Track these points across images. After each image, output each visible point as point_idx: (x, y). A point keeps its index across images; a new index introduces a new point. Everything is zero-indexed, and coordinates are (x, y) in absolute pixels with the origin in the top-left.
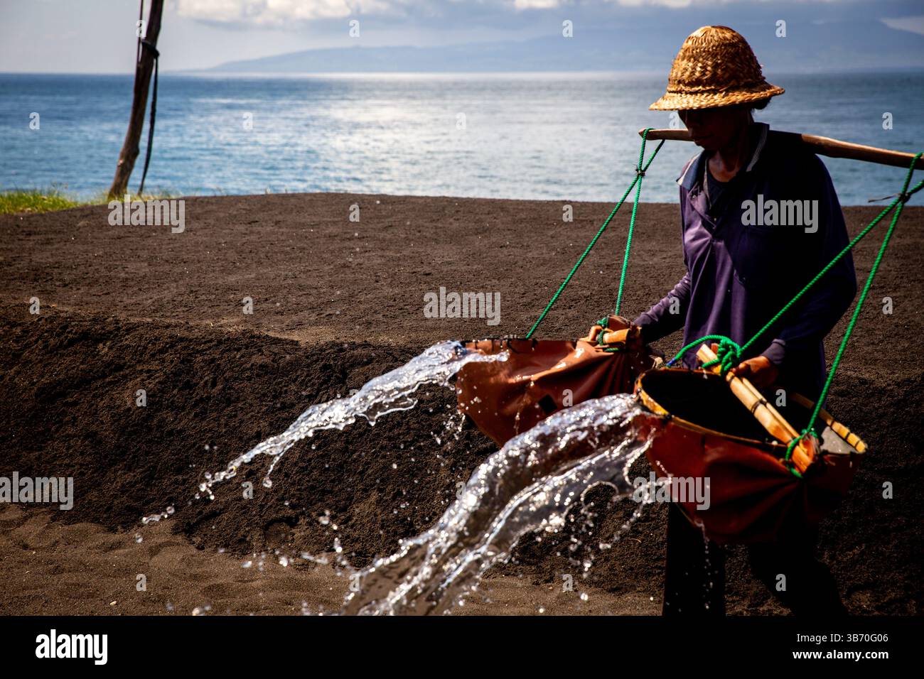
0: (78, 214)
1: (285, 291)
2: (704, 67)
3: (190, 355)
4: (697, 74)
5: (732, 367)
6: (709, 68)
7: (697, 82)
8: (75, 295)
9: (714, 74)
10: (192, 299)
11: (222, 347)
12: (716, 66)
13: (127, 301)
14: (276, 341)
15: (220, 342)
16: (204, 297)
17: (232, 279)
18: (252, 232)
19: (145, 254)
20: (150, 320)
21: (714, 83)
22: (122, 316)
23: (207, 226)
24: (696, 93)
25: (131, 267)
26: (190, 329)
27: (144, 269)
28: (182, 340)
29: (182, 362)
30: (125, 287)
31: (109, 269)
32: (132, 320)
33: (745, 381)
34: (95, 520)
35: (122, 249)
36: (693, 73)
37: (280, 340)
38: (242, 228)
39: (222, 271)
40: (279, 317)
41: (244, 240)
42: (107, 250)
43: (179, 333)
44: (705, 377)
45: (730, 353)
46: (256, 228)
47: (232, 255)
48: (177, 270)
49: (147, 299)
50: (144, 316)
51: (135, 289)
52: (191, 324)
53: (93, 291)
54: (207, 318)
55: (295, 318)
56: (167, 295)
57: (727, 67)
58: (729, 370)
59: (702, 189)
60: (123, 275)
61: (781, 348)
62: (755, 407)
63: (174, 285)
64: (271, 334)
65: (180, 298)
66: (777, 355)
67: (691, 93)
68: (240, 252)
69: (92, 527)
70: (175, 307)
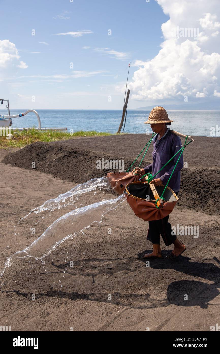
0: (112, 137)
1: (149, 153)
2: (154, 115)
3: (131, 164)
4: (153, 116)
5: (150, 181)
6: (155, 115)
7: (152, 118)
8: (110, 152)
9: (156, 117)
10: (131, 154)
11: (136, 163)
12: (156, 115)
13: (120, 154)
14: (147, 163)
15: (136, 162)
16: (134, 153)
17: (139, 150)
18: (143, 141)
19: (123, 145)
20: (123, 157)
21: (156, 119)
22: (119, 157)
23: (135, 140)
24: (152, 120)
25: (121, 147)
26: (131, 159)
27: (123, 148)
28: (129, 162)
29: (129, 166)
30: (119, 151)
31: (117, 147)
32: (120, 157)
33: (153, 184)
34: (113, 194)
35: (119, 144)
36: (152, 116)
37: (147, 162)
38: (141, 140)
39: (137, 149)
40: (147, 158)
41: (141, 142)
42: (116, 144)
43: (129, 160)
44: (144, 183)
45: (150, 178)
46: (144, 140)
47: (139, 145)
48: (129, 148)
49: (123, 153)
50: (122, 157)
51: (121, 151)
52: (131, 158)
53: (114, 151)
54: (134, 157)
55: (150, 158)
56: (127, 153)
57: (159, 115)
58: (150, 182)
59: (156, 141)
60: (119, 149)
61: (164, 178)
62: (153, 191)
63: (128, 151)
64: (146, 161)
65: (129, 153)
66: (162, 178)
67: (151, 120)
68: (140, 145)
69: (112, 195)
70: (128, 155)
